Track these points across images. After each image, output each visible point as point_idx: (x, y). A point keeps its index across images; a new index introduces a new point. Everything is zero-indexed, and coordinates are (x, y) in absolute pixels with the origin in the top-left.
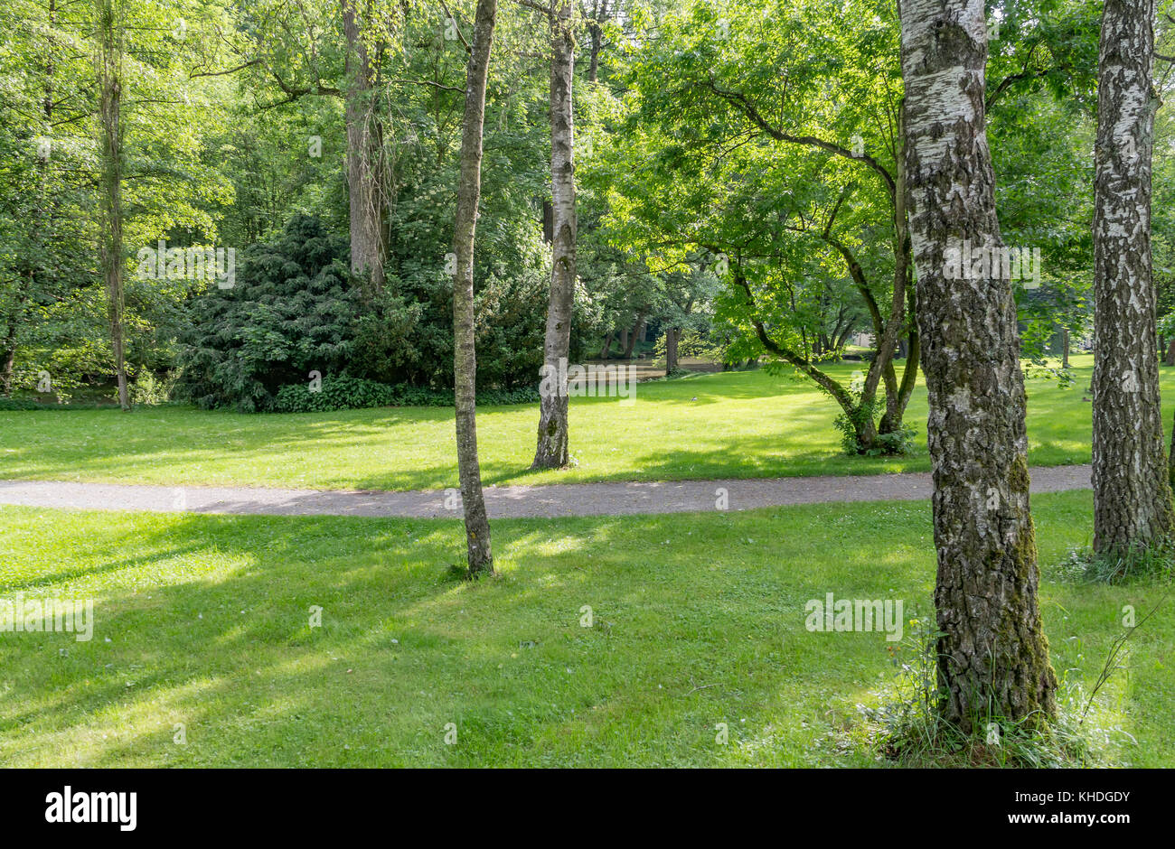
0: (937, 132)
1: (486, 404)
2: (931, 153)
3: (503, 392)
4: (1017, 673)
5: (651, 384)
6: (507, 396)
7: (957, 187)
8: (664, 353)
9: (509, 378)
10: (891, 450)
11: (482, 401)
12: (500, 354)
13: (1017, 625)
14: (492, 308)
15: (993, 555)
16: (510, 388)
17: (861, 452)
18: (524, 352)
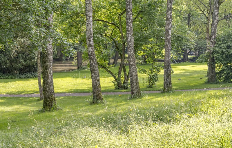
0: (90, 52)
1: (15, 78)
2: (90, 53)
3: (20, 74)
4: (98, 97)
5: (71, 72)
6: (21, 76)
7: (92, 56)
8: (76, 59)
9: (21, 69)
10: (125, 88)
11: (14, 77)
12: (20, 62)
13: (98, 93)
14: (17, 48)
15: (96, 87)
16: (22, 73)
17: (118, 89)
18: (28, 61)
